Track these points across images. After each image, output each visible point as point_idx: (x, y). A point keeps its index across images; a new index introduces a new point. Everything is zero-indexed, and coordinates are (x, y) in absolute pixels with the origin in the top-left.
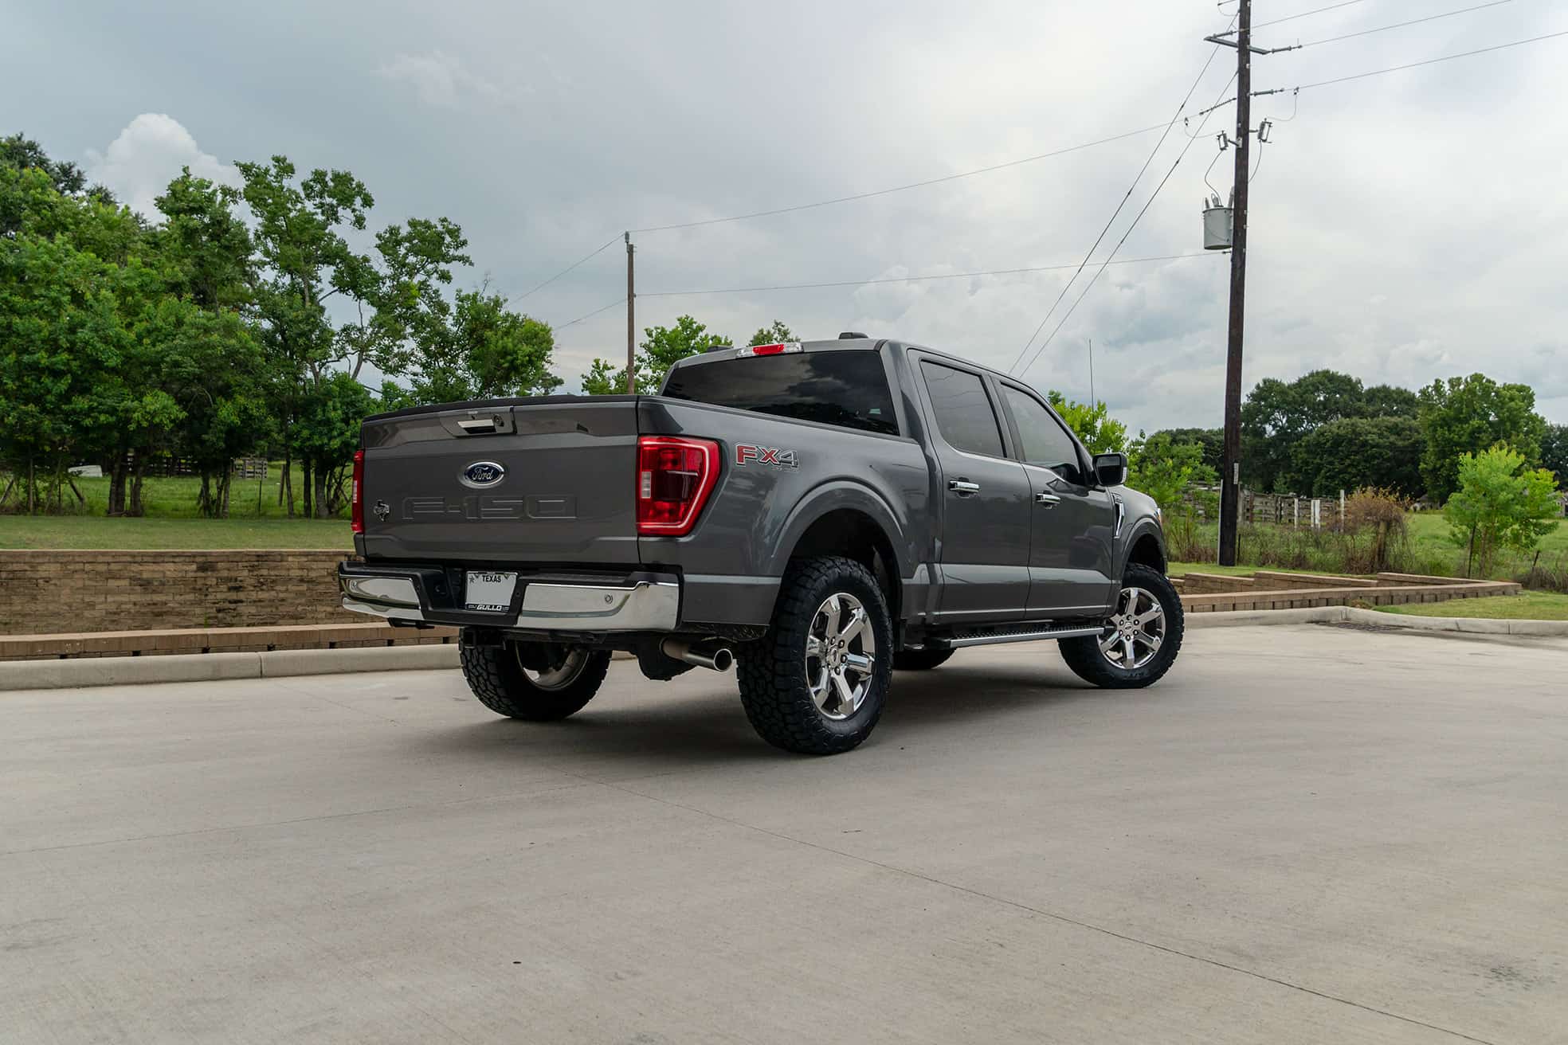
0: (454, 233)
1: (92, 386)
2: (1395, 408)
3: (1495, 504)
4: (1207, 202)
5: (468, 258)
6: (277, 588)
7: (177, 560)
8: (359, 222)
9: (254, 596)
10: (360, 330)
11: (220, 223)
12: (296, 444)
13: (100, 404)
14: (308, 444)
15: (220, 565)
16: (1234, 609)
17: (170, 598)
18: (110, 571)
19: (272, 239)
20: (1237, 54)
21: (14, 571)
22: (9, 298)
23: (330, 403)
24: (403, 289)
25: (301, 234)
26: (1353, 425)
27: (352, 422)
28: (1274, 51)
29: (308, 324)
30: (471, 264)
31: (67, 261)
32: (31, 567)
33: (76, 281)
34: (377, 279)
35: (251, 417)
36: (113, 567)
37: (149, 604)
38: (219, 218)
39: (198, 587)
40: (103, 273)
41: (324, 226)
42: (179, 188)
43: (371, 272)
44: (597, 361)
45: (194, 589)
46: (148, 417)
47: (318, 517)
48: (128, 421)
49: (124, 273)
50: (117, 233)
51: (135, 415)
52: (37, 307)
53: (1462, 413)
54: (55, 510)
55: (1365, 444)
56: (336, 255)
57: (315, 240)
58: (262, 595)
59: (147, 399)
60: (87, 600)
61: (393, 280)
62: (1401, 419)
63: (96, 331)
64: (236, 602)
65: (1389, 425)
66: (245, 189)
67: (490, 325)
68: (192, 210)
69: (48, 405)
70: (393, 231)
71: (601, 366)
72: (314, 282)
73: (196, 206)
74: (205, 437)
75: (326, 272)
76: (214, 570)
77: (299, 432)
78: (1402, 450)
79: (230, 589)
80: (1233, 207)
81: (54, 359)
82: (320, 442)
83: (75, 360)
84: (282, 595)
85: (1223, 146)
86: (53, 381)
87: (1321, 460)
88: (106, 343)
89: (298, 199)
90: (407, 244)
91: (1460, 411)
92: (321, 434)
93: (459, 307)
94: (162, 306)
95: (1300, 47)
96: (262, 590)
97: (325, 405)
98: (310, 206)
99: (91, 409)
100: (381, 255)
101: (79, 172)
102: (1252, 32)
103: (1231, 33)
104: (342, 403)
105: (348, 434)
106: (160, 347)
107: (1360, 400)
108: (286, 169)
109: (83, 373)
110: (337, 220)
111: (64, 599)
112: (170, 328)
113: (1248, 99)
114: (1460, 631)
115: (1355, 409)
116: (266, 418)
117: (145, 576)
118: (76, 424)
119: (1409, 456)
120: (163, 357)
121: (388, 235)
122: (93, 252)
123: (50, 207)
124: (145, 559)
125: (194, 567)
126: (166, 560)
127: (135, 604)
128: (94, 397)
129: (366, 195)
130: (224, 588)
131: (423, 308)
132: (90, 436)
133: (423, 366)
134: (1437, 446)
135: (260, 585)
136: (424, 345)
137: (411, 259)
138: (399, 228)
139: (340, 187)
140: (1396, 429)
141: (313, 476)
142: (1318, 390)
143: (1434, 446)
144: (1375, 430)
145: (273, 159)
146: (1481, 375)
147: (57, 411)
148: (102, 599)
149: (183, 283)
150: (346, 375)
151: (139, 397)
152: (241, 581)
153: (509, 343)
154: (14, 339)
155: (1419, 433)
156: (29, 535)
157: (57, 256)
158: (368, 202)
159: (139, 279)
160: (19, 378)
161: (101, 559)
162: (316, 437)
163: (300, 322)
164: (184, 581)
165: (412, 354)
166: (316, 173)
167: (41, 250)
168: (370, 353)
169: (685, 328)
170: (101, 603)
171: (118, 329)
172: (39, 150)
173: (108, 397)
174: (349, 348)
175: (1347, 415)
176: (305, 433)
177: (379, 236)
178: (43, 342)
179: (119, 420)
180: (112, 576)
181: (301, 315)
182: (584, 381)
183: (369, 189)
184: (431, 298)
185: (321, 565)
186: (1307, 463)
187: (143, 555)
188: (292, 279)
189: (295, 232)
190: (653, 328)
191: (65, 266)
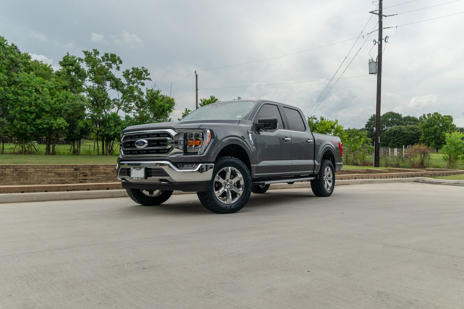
0: (146, 71)
1: (41, 116)
2: (412, 123)
3: (457, 148)
4: (370, 60)
5: (150, 78)
6: (97, 175)
7: (68, 167)
8: (118, 68)
9: (90, 178)
10: (118, 100)
11: (78, 68)
12: (101, 133)
13: (44, 122)
14: (104, 133)
15: (81, 169)
16: (392, 178)
17: (66, 178)
18: (49, 171)
19: (92, 74)
20: (378, 17)
21: (21, 171)
22: (17, 91)
23: (111, 121)
24: (130, 88)
25: (102, 71)
26: (400, 127)
27: (117, 127)
28: (389, 16)
29: (104, 98)
30: (151, 80)
31: (34, 80)
32: (26, 169)
33: (37, 86)
34: (123, 85)
35: (87, 125)
36: (49, 169)
37: (60, 180)
38: (78, 67)
39: (74, 175)
40: (44, 83)
41: (108, 69)
42: (66, 58)
43: (122, 83)
44: (186, 109)
45: (73, 176)
46: (58, 125)
47: (106, 155)
48: (52, 126)
49: (50, 83)
50: (47, 72)
51: (55, 125)
52: (25, 93)
53: (432, 124)
54: (30, 153)
55: (403, 133)
56: (111, 78)
57: (105, 73)
58: (93, 178)
59: (58, 120)
60: (42, 179)
61: (128, 85)
62: (414, 126)
63: (43, 100)
64: (85, 180)
65: (411, 127)
66: (85, 59)
67: (156, 98)
68: (70, 65)
69: (29, 122)
70: (128, 71)
71: (188, 110)
72: (105, 86)
73: (71, 63)
74: (74, 131)
75: (108, 83)
76: (79, 170)
77: (101, 130)
78: (414, 135)
79: (83, 176)
80: (377, 61)
81: (31, 109)
82: (108, 133)
83: (37, 109)
84: (98, 178)
85: (375, 43)
86: (30, 115)
87: (391, 138)
88: (46, 104)
89: (100, 62)
90: (131, 75)
91: (431, 123)
92: (108, 130)
93: (147, 93)
94: (62, 93)
95: (397, 14)
96: (93, 176)
97: (109, 122)
98: (104, 64)
99: (41, 123)
100: (124, 78)
101: (30, 56)
102: (383, 10)
103: (377, 10)
104: (114, 121)
105: (116, 130)
106: (61, 105)
107: (402, 120)
108: (97, 53)
109: (39, 113)
110: (112, 68)
111: (35, 179)
112: (64, 99)
113: (382, 30)
114: (459, 184)
115: (400, 123)
116: (92, 126)
117: (59, 172)
118: (37, 127)
119: (416, 136)
120: (62, 108)
121: (126, 72)
122: (41, 77)
123: (29, 64)
124: (59, 167)
125: (73, 169)
126: (65, 167)
127: (56, 180)
128: (42, 120)
129: (120, 60)
130: (82, 175)
131: (136, 93)
132: (41, 131)
133: (137, 110)
134: (425, 133)
135: (92, 175)
136: (137, 104)
137: (133, 79)
138: (129, 70)
139: (113, 58)
140: (412, 128)
141: (105, 143)
142: (389, 117)
143: (424, 134)
144: (406, 129)
145: (93, 50)
146: (437, 113)
147: (31, 124)
148: (46, 179)
149: (68, 86)
150: (114, 113)
151: (56, 119)
152: (87, 173)
153: (162, 103)
154: (19, 103)
155: (419, 130)
156: (25, 160)
157: (31, 78)
158: (121, 62)
159: (55, 85)
160: (20, 114)
161: (46, 167)
162: (107, 131)
163: (102, 97)
164: (70, 173)
165: (133, 107)
166: (106, 54)
167: (26, 76)
168: (121, 107)
169: (212, 99)
170: (47, 180)
171: (49, 100)
172: (18, 49)
173: (46, 120)
174: (115, 105)
175: (398, 125)
176: (103, 130)
177: (123, 72)
178: (27, 103)
179: (50, 126)
180: (49, 172)
181: (102, 95)
182: (183, 115)
183: (121, 58)
184: (139, 91)
185: (110, 169)
186: (387, 139)
187: (58, 166)
188: (98, 85)
189: (99, 71)
190: (202, 99)
191: (33, 81)
